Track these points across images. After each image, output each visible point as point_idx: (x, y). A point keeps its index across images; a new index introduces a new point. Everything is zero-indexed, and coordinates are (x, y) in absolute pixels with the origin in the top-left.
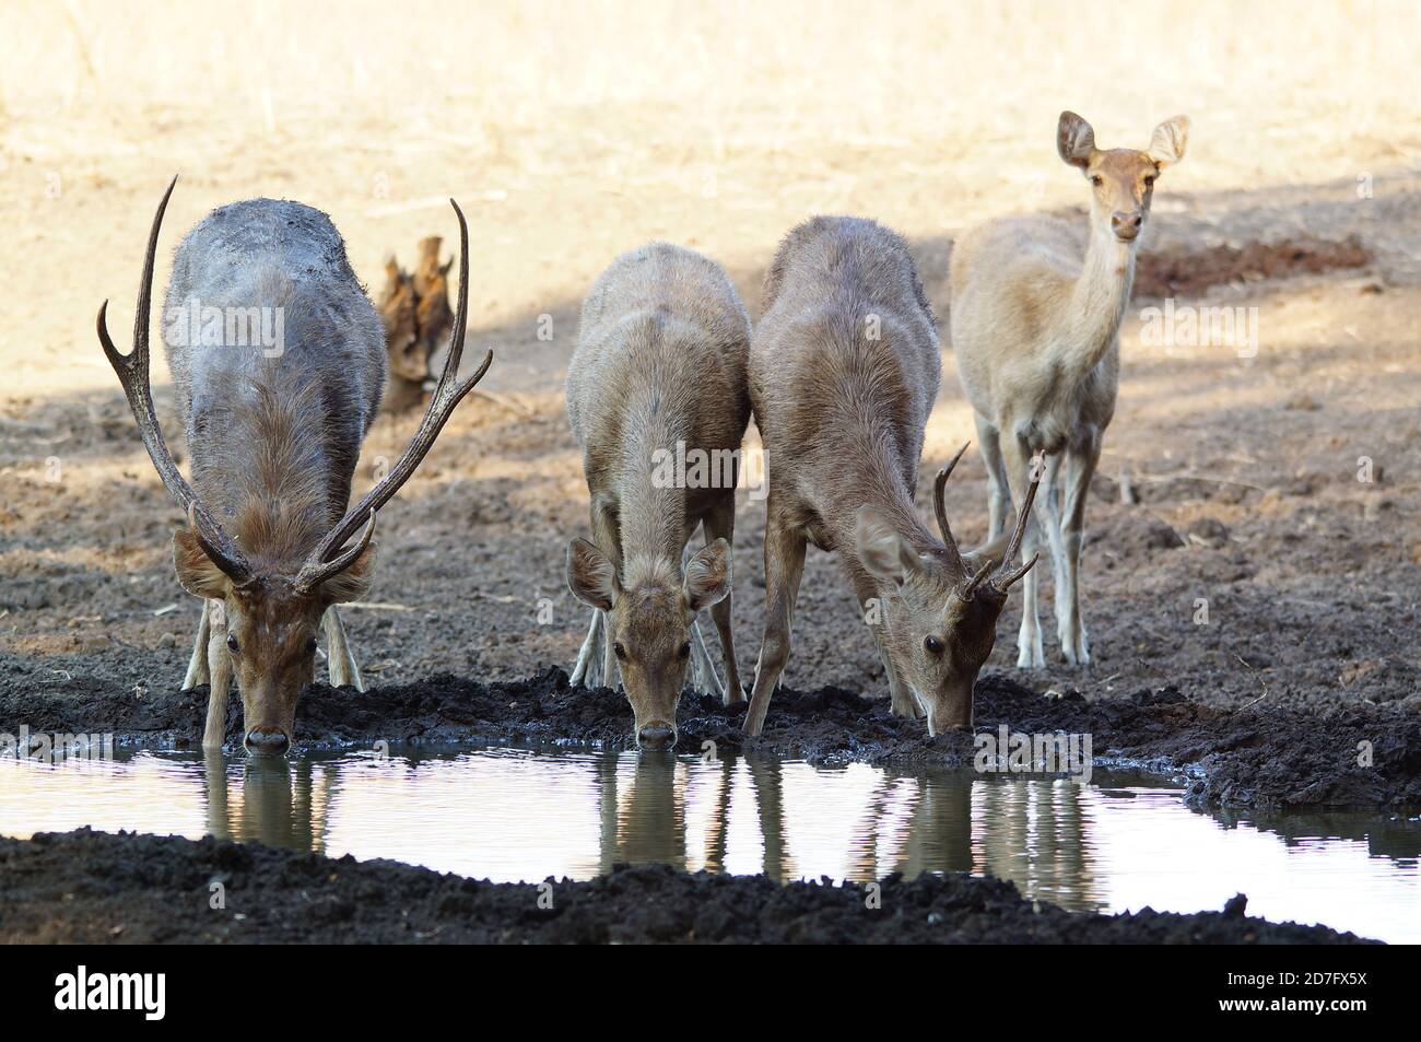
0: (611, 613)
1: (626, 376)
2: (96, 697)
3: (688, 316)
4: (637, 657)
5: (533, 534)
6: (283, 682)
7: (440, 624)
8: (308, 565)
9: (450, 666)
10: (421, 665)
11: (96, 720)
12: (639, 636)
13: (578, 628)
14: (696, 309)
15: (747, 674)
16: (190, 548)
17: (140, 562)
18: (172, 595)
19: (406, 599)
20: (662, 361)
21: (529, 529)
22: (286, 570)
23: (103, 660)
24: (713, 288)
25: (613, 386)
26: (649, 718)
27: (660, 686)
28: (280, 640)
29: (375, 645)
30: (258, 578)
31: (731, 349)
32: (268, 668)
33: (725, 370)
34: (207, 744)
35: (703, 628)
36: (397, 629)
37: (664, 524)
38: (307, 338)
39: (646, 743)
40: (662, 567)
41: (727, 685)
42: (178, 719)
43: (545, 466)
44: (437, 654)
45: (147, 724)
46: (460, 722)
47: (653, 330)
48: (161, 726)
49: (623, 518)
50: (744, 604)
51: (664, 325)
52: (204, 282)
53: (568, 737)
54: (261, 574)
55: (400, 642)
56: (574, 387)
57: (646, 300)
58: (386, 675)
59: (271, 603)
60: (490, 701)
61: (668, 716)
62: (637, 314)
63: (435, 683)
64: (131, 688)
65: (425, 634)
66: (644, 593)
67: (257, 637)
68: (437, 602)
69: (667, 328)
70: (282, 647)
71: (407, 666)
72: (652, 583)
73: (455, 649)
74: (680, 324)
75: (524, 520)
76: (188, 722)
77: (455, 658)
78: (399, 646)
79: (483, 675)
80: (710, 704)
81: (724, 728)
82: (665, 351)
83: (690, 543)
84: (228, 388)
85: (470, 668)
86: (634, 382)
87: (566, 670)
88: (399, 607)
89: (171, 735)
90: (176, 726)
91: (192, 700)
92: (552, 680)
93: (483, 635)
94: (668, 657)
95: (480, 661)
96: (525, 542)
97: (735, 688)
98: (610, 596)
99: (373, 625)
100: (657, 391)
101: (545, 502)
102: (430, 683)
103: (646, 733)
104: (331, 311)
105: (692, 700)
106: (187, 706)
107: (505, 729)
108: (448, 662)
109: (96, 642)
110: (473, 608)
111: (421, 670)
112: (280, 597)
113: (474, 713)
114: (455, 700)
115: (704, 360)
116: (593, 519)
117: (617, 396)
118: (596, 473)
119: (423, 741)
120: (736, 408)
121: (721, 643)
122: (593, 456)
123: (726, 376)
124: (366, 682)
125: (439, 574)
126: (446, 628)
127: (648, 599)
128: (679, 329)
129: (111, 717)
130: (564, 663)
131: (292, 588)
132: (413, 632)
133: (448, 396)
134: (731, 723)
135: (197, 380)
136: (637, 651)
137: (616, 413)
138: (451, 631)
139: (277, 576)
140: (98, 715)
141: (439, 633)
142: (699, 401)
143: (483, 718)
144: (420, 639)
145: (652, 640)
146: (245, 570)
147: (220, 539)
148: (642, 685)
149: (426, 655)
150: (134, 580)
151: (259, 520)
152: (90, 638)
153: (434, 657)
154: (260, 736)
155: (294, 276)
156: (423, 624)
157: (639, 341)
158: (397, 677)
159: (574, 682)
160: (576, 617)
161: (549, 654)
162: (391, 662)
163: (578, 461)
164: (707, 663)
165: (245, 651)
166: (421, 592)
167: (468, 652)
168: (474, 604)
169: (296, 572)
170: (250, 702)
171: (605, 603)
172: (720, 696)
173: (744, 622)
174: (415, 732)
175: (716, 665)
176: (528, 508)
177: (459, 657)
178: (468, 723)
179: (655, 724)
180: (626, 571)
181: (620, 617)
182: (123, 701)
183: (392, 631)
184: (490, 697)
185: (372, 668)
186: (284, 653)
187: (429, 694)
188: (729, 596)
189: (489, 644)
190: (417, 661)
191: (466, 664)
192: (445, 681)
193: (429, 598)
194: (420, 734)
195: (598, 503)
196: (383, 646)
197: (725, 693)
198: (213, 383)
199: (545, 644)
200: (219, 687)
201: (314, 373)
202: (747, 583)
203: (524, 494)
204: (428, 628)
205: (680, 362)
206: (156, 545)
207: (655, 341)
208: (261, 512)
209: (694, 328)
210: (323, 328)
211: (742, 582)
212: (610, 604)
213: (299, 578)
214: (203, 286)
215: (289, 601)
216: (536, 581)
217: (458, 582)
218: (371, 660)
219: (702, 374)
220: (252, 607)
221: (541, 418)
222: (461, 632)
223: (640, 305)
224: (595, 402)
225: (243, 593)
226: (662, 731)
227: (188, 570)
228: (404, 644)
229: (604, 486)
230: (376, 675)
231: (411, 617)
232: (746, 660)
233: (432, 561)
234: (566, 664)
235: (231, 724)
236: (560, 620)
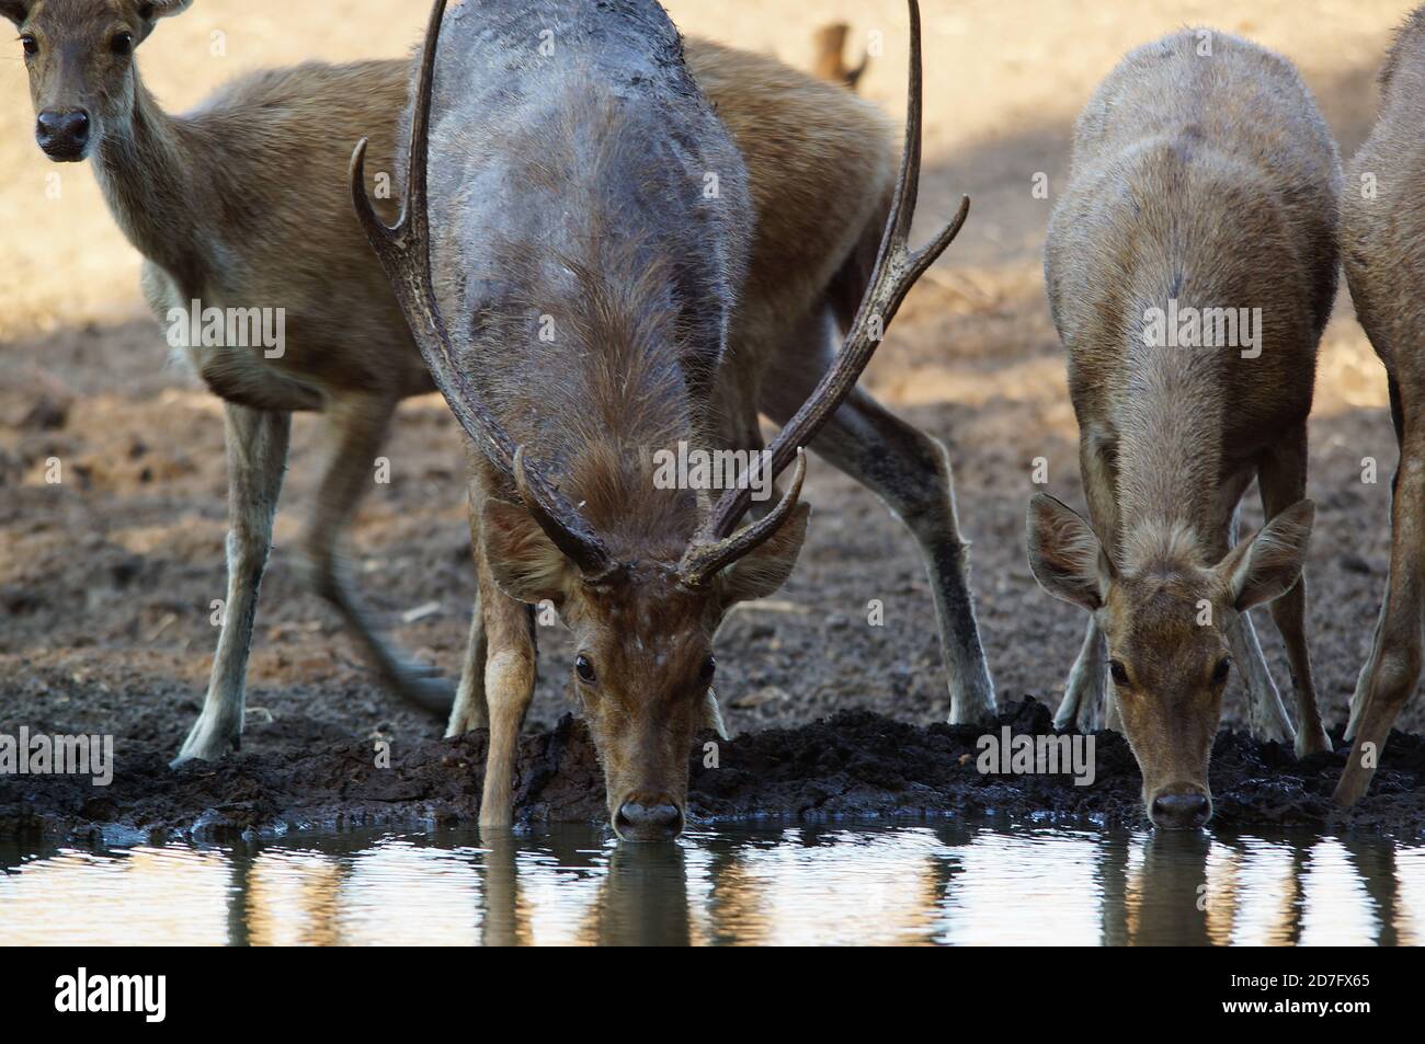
0: (1101, 612)
1: (1131, 238)
2: (313, 750)
3: (1231, 144)
4: (1146, 682)
5: (995, 491)
6: (669, 726)
7: (849, 632)
8: (698, 543)
9: (865, 699)
10: (819, 697)
11: (313, 785)
12: (1148, 649)
13: (1066, 638)
14: (1246, 135)
15: (1334, 708)
16: (507, 527)
17: (378, 539)
18: (430, 589)
19: (795, 594)
20: (1186, 216)
21: (990, 481)
22: (662, 554)
23: (323, 692)
24: (1276, 99)
25: (1109, 255)
26: (1167, 780)
27: (1184, 728)
28: (661, 660)
29: (748, 666)
30: (621, 565)
31: (1299, 197)
32: (645, 704)
33: (1288, 229)
34: (485, 821)
35: (1263, 635)
36: (782, 641)
37: (1186, 472)
38: (644, 187)
39: (1163, 818)
40: (1182, 539)
41: (1302, 724)
42: (441, 784)
43: (1015, 383)
44: (844, 679)
45: (392, 791)
46: (880, 785)
47: (1171, 167)
48: (414, 794)
49: (1123, 463)
50: (1328, 598)
51: (1191, 158)
52: (470, 97)
53: (1051, 808)
54: (624, 560)
55: (787, 661)
56: (1053, 257)
57: (1167, 120)
58: (766, 713)
59: (643, 604)
60: (928, 753)
61: (1197, 775)
62: (1149, 142)
63: (841, 724)
64: (366, 734)
65: (826, 649)
66: (1154, 581)
67: (624, 657)
68: (845, 598)
69: (1196, 164)
70: (665, 670)
71: (798, 698)
72: (1166, 563)
73: (874, 671)
74: (1216, 158)
75: (980, 467)
76: (456, 787)
77: (873, 684)
78: (784, 667)
79: (917, 712)
80: (1275, 755)
81: (1297, 794)
82: (1192, 198)
83: (1242, 503)
84: (527, 271)
85: (897, 700)
86: (1143, 249)
87: (1047, 704)
88: (785, 606)
89: (430, 808)
90: (437, 793)
91: (463, 752)
92: (1026, 720)
93: (917, 648)
94: (1195, 682)
95: (912, 691)
96: (983, 503)
97: (1313, 731)
98: (1096, 585)
99: (745, 634)
100: (1179, 264)
101: (1014, 441)
102: (835, 724)
103: (1164, 802)
104: (675, 146)
105: (1247, 750)
106: (454, 763)
107: (952, 797)
108: (862, 692)
109: (310, 664)
110: (902, 607)
111: (820, 704)
112: (657, 594)
113: (903, 772)
114: (872, 751)
115: (1254, 213)
116: (1084, 468)
117: (1115, 270)
118: (1086, 393)
119: (823, 816)
120: (1307, 288)
121: (1289, 661)
122: (1080, 365)
123: (1290, 238)
124: (734, 723)
125: (847, 553)
126: (859, 639)
127: (1161, 590)
128: (1215, 163)
129: (335, 781)
130: (1045, 693)
131: (674, 578)
132: (807, 646)
133: (897, 274)
134: (1309, 787)
135: (473, 255)
136: (1145, 671)
137: (1114, 298)
138: (866, 644)
139: (647, 562)
140: (317, 777)
141: (846, 646)
142: (1245, 278)
143: (916, 779)
144: (818, 656)
145: (1171, 656)
146: (600, 552)
147: (559, 506)
148: (1156, 727)
149: (827, 681)
150: (371, 566)
151: (609, 479)
152: (303, 658)
153: (839, 684)
154: (638, 810)
155: (618, 90)
156: (822, 631)
157: (1151, 185)
158: (783, 715)
159: (1060, 723)
160: (1065, 620)
161: (1021, 679)
162: (772, 692)
163: (1058, 373)
164: (1270, 691)
165: (606, 681)
166: (820, 583)
167: (893, 675)
168: (903, 599)
169: (677, 557)
170: (618, 757)
171: (1092, 598)
172: (1290, 744)
173: (1328, 626)
174: (811, 802)
175: (1284, 695)
176: (987, 450)
177: (879, 683)
178: (893, 788)
179: (1178, 788)
180: (1126, 545)
181: (1117, 617)
182: (356, 756)
183: (775, 644)
184: (928, 747)
185: (744, 701)
186: (669, 678)
187: (833, 742)
188: (1299, 586)
189: (926, 662)
190: (814, 690)
191: (890, 695)
192: (857, 723)
193: (832, 592)
194: (819, 804)
195: (1091, 440)
196: (760, 667)
197: (1298, 739)
198: (503, 260)
199: (1013, 664)
200: (503, 733)
201: (657, 246)
202: (1334, 565)
203: (981, 428)
204: (830, 639)
205: (1215, 217)
206: (405, 510)
207: (1175, 185)
208: (612, 466)
209: (1239, 163)
210: (666, 172)
211: (1325, 563)
212: (1098, 598)
213: (682, 566)
214: (468, 102)
215: (671, 599)
216: (1000, 564)
217: (877, 566)
218: (741, 689)
219: (1250, 235)
220: (614, 612)
221: (1006, 308)
222: (883, 644)
223: (1157, 126)
224: (1082, 282)
225: (599, 589)
226: (1190, 800)
227: (506, 562)
228: (793, 664)
229: (1099, 412)
230: (749, 713)
231: (805, 621)
232: (1332, 686)
233: (836, 534)
234: (1049, 695)
235: (523, 791)
236: (1037, 625)
